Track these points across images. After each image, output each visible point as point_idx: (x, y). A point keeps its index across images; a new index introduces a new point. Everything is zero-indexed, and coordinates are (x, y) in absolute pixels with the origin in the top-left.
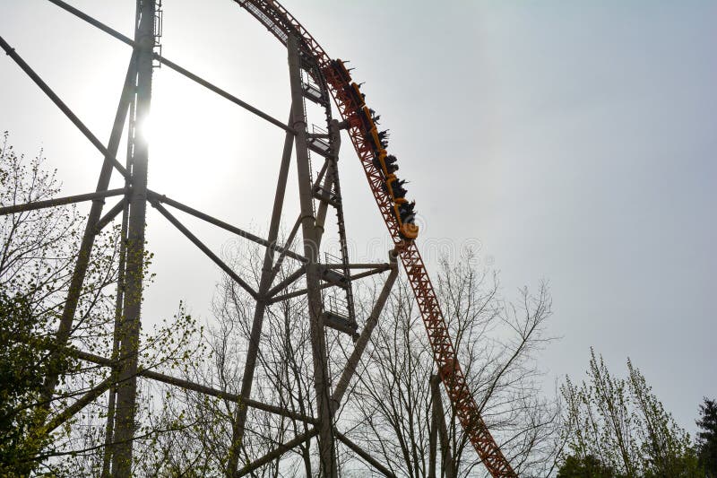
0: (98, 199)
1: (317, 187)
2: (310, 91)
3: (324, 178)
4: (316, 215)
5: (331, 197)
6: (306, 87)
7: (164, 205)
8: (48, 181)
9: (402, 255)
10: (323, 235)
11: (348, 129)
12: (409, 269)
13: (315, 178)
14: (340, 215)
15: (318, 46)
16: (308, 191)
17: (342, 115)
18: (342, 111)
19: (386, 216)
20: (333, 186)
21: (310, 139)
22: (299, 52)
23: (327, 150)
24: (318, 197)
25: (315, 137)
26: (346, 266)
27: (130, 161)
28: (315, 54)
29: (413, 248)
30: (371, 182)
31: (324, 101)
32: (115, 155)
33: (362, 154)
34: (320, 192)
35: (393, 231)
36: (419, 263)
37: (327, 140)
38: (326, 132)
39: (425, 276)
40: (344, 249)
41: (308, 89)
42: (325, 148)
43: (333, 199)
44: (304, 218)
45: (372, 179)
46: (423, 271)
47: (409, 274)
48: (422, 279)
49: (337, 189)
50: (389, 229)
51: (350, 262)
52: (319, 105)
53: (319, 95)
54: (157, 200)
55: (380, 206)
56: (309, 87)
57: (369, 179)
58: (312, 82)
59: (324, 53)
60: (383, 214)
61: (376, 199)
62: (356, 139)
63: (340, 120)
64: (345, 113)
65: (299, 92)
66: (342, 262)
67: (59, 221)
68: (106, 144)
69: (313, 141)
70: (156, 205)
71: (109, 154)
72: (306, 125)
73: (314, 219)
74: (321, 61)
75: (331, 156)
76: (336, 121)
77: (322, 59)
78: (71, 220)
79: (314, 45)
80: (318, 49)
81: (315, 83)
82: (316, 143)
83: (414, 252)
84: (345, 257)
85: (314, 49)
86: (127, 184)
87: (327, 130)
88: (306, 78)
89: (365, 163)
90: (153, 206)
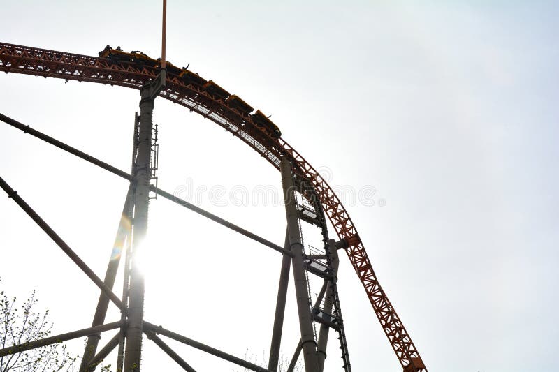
0: (93, 334)
1: (317, 310)
2: (305, 212)
3: (324, 299)
4: (317, 338)
5: (332, 319)
6: (300, 209)
7: (161, 337)
8: (38, 324)
10: (326, 361)
11: (346, 248)
13: (314, 301)
14: (342, 337)
15: (311, 167)
16: (307, 315)
17: (338, 234)
18: (339, 230)
19: (391, 337)
20: (333, 308)
21: (308, 261)
22: (293, 175)
23: (326, 271)
24: (319, 320)
25: (313, 258)
27: (126, 293)
28: (309, 176)
30: (373, 302)
31: (320, 222)
32: (111, 288)
33: (362, 273)
34: (320, 315)
35: (400, 353)
37: (324, 261)
38: (323, 252)
42: (323, 269)
43: (334, 321)
44: (305, 342)
45: (374, 298)
49: (338, 310)
50: (396, 351)
52: (315, 226)
53: (314, 216)
54: (154, 332)
55: (384, 327)
56: (304, 209)
57: (371, 299)
58: (306, 203)
59: (317, 174)
60: (388, 335)
61: (380, 319)
62: (354, 257)
63: (337, 240)
64: (341, 232)
65: (294, 214)
68: (102, 278)
69: (311, 262)
70: (152, 337)
71: (106, 287)
72: (302, 246)
73: (316, 344)
74: (314, 182)
75: (330, 277)
76: (333, 241)
77: (316, 180)
79: (307, 167)
80: (311, 171)
81: (310, 203)
82: (314, 265)
85: (307, 171)
86: (123, 317)
87: (324, 251)
88: (301, 200)
89: (366, 283)
90: (149, 338)
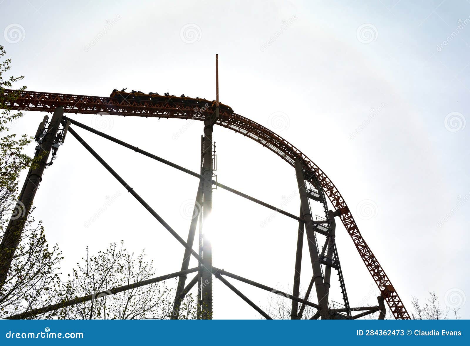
0: (182, 275)
1: (323, 256)
2: (312, 194)
3: (327, 249)
4: (323, 275)
5: (333, 262)
6: (309, 191)
7: (224, 276)
8: (147, 269)
9: (387, 299)
10: (330, 289)
11: (340, 216)
12: (393, 309)
13: (320, 250)
14: (340, 274)
15: (315, 164)
16: (316, 260)
17: (334, 207)
18: (335, 204)
19: (372, 272)
20: (333, 254)
21: (315, 225)
22: (303, 170)
23: (327, 231)
24: (324, 263)
25: (318, 223)
26: (348, 309)
27: (201, 249)
28: (313, 170)
29: (395, 294)
30: (359, 250)
31: (321, 199)
32: (192, 247)
33: (351, 232)
34: (325, 259)
35: (378, 283)
36: (400, 304)
37: (326, 225)
38: (325, 219)
39: (406, 314)
40: (345, 298)
41: (311, 192)
42: (325, 230)
43: (334, 263)
44: (316, 278)
45: (360, 247)
46: (404, 310)
47: (394, 313)
48: (404, 316)
49: (336, 255)
50: (376, 281)
51: (351, 307)
52: (319, 202)
53: (318, 196)
54: (219, 273)
55: (367, 266)
56: (311, 191)
57: (358, 248)
58: (313, 188)
59: (319, 169)
60: (370, 271)
61: (364, 261)
62: (346, 222)
63: (334, 211)
64: (336, 206)
65: (305, 195)
66: (344, 307)
67: (154, 294)
68: (186, 240)
69: (317, 226)
71: (188, 246)
72: (311, 216)
73: (323, 278)
74: (317, 174)
75: (330, 235)
76: (331, 211)
77: (318, 173)
78: (162, 293)
79: (312, 164)
80: (315, 167)
81: (315, 188)
82: (319, 227)
83: (396, 296)
84: (347, 304)
85: (312, 167)
86: (200, 264)
87: (326, 218)
88: (309, 185)
89: (354, 238)
90: (217, 277)
